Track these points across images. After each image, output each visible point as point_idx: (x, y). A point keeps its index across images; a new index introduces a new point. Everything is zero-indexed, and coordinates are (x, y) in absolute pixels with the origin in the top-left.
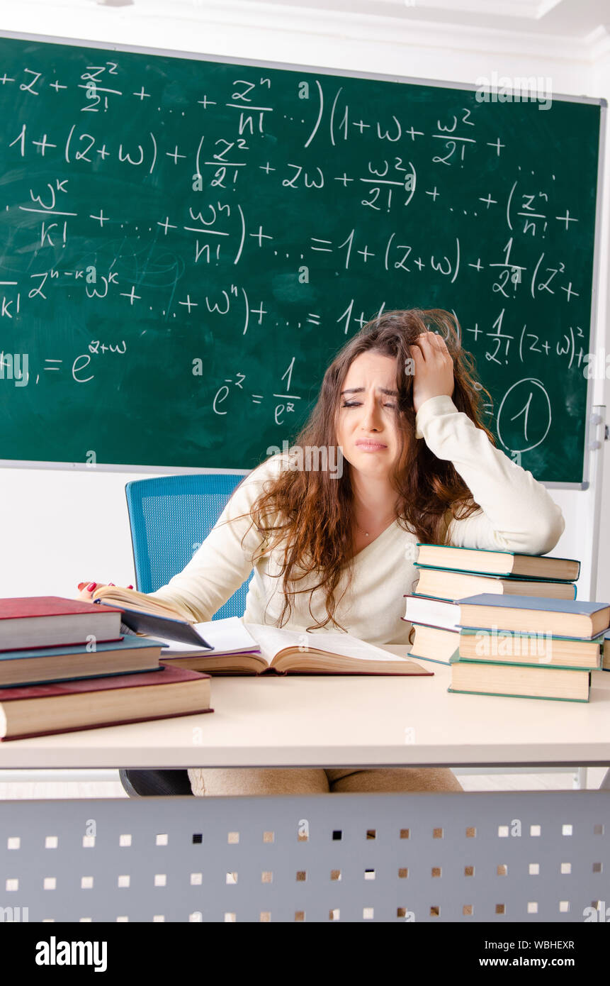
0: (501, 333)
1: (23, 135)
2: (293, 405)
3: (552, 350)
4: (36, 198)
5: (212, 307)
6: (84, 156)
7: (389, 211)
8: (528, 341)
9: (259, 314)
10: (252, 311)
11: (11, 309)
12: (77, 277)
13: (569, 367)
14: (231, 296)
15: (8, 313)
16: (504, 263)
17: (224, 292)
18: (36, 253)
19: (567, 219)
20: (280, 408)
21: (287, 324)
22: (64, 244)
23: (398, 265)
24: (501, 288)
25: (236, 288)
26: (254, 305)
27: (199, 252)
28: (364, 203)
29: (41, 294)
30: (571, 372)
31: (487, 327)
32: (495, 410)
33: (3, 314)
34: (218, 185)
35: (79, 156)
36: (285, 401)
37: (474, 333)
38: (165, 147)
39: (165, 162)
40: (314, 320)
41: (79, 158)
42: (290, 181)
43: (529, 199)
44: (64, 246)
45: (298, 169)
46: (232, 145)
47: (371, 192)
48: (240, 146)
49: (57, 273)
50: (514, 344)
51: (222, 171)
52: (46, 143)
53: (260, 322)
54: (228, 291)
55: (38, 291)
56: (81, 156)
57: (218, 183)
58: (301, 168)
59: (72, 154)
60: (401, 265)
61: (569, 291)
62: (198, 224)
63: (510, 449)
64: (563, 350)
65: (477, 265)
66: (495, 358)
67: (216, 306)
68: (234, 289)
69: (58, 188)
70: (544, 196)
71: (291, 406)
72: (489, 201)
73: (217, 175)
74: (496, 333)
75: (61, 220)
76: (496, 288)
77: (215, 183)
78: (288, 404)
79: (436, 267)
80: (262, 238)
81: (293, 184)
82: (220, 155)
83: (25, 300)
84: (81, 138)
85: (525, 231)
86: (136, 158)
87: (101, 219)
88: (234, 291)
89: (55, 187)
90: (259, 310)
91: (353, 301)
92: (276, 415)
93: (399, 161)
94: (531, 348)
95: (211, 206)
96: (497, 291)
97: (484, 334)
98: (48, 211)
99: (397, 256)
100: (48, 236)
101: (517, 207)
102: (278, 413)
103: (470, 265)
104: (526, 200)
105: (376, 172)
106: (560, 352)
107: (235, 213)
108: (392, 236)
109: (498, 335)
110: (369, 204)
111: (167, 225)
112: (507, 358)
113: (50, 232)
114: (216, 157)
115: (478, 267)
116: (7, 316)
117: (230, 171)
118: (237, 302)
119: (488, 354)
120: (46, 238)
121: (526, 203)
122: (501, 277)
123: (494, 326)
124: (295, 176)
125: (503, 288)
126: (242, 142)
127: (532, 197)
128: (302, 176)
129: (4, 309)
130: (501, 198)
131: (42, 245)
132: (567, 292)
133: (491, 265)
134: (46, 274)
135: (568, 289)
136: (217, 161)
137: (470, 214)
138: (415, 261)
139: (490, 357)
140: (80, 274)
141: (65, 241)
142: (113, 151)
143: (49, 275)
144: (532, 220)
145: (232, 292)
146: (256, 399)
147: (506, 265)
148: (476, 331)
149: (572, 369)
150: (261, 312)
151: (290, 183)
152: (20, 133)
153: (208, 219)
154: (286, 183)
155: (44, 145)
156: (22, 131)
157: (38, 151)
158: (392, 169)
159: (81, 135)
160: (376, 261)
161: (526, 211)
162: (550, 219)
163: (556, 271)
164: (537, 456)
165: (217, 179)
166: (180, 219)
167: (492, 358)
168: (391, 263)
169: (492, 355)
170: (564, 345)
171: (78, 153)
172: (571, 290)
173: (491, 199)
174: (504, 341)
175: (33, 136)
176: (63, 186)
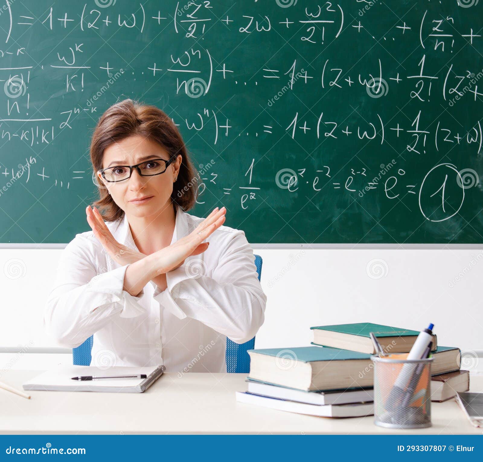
0: (418, 130)
1: (51, 14)
2: (254, 194)
3: (464, 141)
4: (61, 59)
5: (190, 125)
6: (93, 25)
7: (323, 43)
8: (442, 135)
9: (226, 128)
10: (220, 126)
11: (48, 137)
12: (92, 112)
13: (478, 153)
14: (204, 116)
15: (46, 141)
16: (420, 75)
17: (199, 114)
18: (63, 97)
19: (471, 36)
20: (246, 197)
21: (248, 134)
22: (82, 89)
23: (332, 83)
24: (417, 95)
25: (207, 110)
26: (222, 122)
27: (179, 87)
28: (303, 39)
29: (68, 125)
30: (480, 156)
31: (407, 125)
32: (417, 190)
33: (43, 142)
34: (191, 37)
35: (90, 25)
36: (248, 192)
37: (397, 130)
38: (151, 13)
39: (152, 23)
40: (268, 129)
41: (90, 27)
42: (245, 28)
43: (439, 23)
44: (82, 90)
45: (251, 18)
46: (200, 6)
47: (308, 30)
48: (206, 6)
49: (78, 109)
50: (431, 138)
51: (194, 25)
52: (67, 19)
53: (227, 134)
54: (202, 114)
55: (66, 123)
56: (92, 25)
57: (191, 35)
58: (253, 18)
59: (85, 25)
60: (334, 83)
61: (476, 93)
62: (178, 66)
63: (431, 219)
64: (472, 139)
65: (396, 78)
66: (414, 149)
67: (194, 125)
68: (206, 112)
69: (77, 50)
70: (451, 19)
71: (253, 195)
72: (404, 28)
73: (190, 29)
74: (416, 130)
75: (80, 72)
76: (413, 94)
77: (188, 35)
78: (251, 194)
79: (363, 82)
80: (225, 72)
81: (247, 30)
82: (192, 14)
83: (57, 130)
84: (91, 13)
85: (435, 49)
86: (130, 24)
87: (108, 69)
88: (206, 113)
89: (74, 49)
90: (226, 126)
91: (297, 113)
92: (242, 202)
93: (330, 4)
94: (445, 140)
95: (186, 53)
96: (414, 97)
97: (405, 131)
98: (70, 67)
99: (330, 77)
100: (71, 84)
101: (428, 29)
102: (243, 201)
103: (390, 79)
104: (436, 24)
105: (311, 14)
106: (470, 142)
107: (204, 55)
108: (327, 62)
109: (417, 131)
110: (307, 39)
111: (155, 69)
112: (425, 149)
113: (71, 81)
114: (188, 16)
115: (398, 80)
116: (46, 142)
117: (199, 25)
118: (209, 120)
119: (409, 146)
120: (70, 85)
121: (435, 27)
122: (417, 86)
123: (412, 125)
124: (249, 24)
125: (418, 95)
126: (207, 3)
127: (441, 21)
128: (254, 25)
129: (43, 138)
130: (414, 24)
131: (67, 91)
132: (474, 94)
133: (408, 77)
134: (71, 111)
135: (475, 91)
136: (190, 19)
137: (389, 39)
138: (346, 80)
139: (410, 149)
140: (94, 110)
141: (83, 87)
142: (114, 19)
143: (73, 112)
144: (441, 39)
145: (205, 114)
146: (226, 191)
147: (421, 76)
148: (398, 129)
149: (481, 154)
150: (227, 127)
151: (245, 30)
152: (50, 13)
153: (185, 61)
154: (242, 30)
155: (65, 20)
156: (50, 12)
157: (62, 25)
158: (324, 11)
159: (91, 11)
160: (314, 83)
161: (436, 32)
162: (457, 37)
163: (464, 77)
164: (454, 224)
165: (190, 32)
166: (163, 64)
167: (412, 149)
168: (326, 83)
169: (412, 147)
170: (473, 134)
171: (89, 23)
172: (477, 92)
173: (406, 26)
174: (422, 136)
175: (58, 14)
176: (79, 48)
